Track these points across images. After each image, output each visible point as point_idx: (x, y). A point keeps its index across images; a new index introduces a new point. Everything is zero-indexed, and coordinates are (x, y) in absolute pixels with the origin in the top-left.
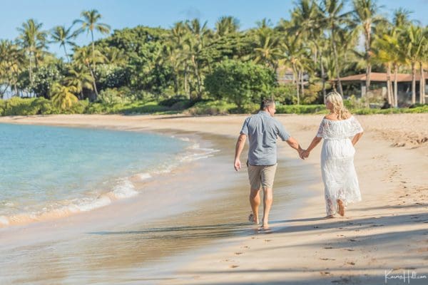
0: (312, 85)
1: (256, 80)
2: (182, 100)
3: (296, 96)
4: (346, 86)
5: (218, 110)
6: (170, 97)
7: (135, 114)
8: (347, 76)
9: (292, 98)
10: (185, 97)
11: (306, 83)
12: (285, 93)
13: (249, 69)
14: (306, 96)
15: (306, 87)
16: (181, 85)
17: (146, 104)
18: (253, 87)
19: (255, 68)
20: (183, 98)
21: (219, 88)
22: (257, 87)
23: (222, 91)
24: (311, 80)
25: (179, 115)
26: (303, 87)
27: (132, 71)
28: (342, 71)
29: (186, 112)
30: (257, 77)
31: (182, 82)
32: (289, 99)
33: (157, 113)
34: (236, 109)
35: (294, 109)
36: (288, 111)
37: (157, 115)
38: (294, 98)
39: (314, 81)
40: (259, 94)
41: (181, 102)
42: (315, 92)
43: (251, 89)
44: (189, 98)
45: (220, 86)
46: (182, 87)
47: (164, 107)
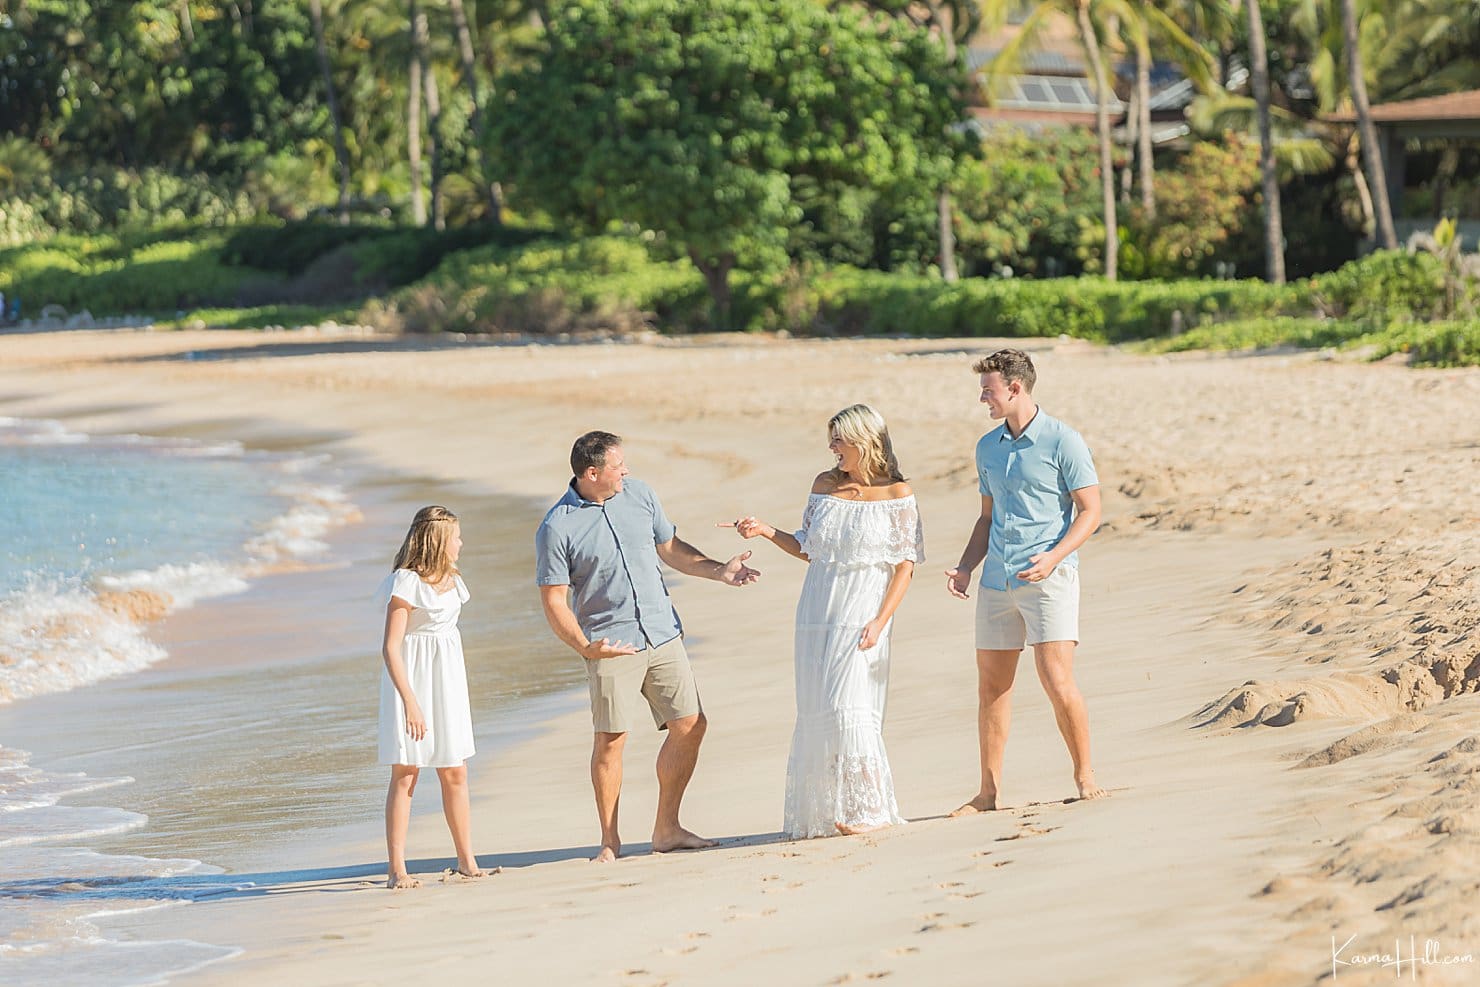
0: (1208, 149)
1: (822, 109)
2: (374, 233)
3: (1099, 218)
4: (1437, 156)
5: (589, 305)
6: (300, 212)
7: (60, 323)
8: (1440, 91)
9: (1074, 229)
10: (396, 211)
11: (1168, 133)
12: (1030, 199)
13: (782, 33)
14: (1169, 216)
15: (1166, 158)
16: (383, 136)
17: (145, 256)
18: (804, 154)
19: (823, 30)
20: (384, 219)
21: (579, 158)
22: (835, 153)
23: (600, 179)
24: (1202, 114)
25: (331, 330)
26: (1147, 161)
27: (73, 38)
28: (1406, 58)
29: (380, 316)
30: (829, 88)
31: (392, 117)
32: (1058, 233)
33: (198, 319)
34: (696, 297)
35: (1064, 305)
36: (1029, 316)
37: (199, 331)
38: (1090, 234)
39: (1221, 117)
40: (853, 205)
41: (363, 249)
42: (1222, 192)
43: (791, 169)
44: (420, 217)
45: (583, 144)
46: (392, 148)
47: (250, 280)
